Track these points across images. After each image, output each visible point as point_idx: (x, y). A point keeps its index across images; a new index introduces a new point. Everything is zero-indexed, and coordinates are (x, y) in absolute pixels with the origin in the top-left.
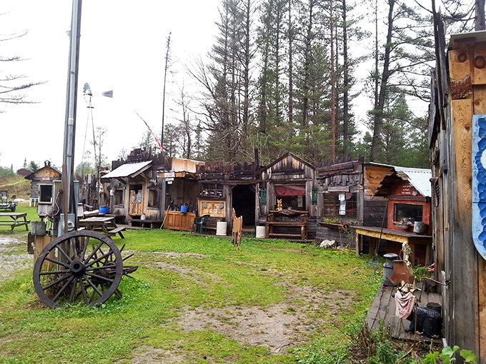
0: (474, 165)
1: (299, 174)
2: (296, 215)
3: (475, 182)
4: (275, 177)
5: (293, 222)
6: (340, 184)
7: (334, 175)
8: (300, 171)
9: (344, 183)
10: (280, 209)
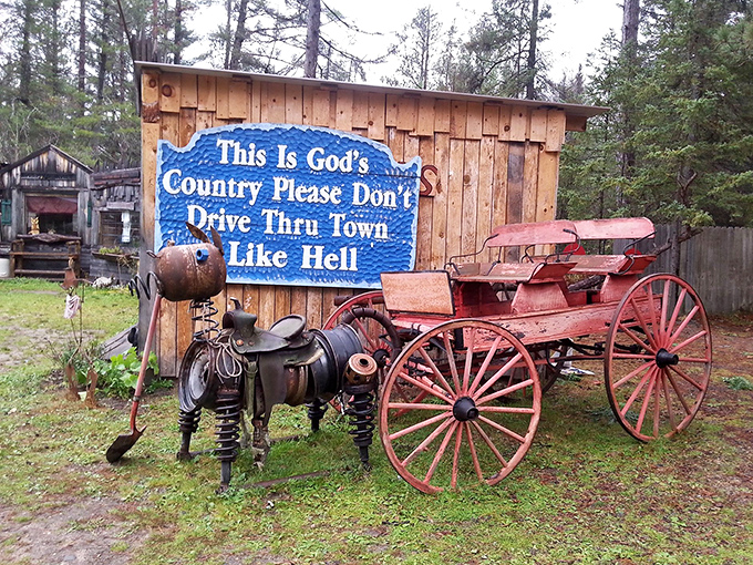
0: (157, 186)
1: (68, 181)
2: (61, 243)
3: (158, 201)
4: (26, 183)
5: (56, 253)
6: (123, 199)
7: (114, 185)
8: (70, 176)
9: (127, 198)
10: (35, 233)
